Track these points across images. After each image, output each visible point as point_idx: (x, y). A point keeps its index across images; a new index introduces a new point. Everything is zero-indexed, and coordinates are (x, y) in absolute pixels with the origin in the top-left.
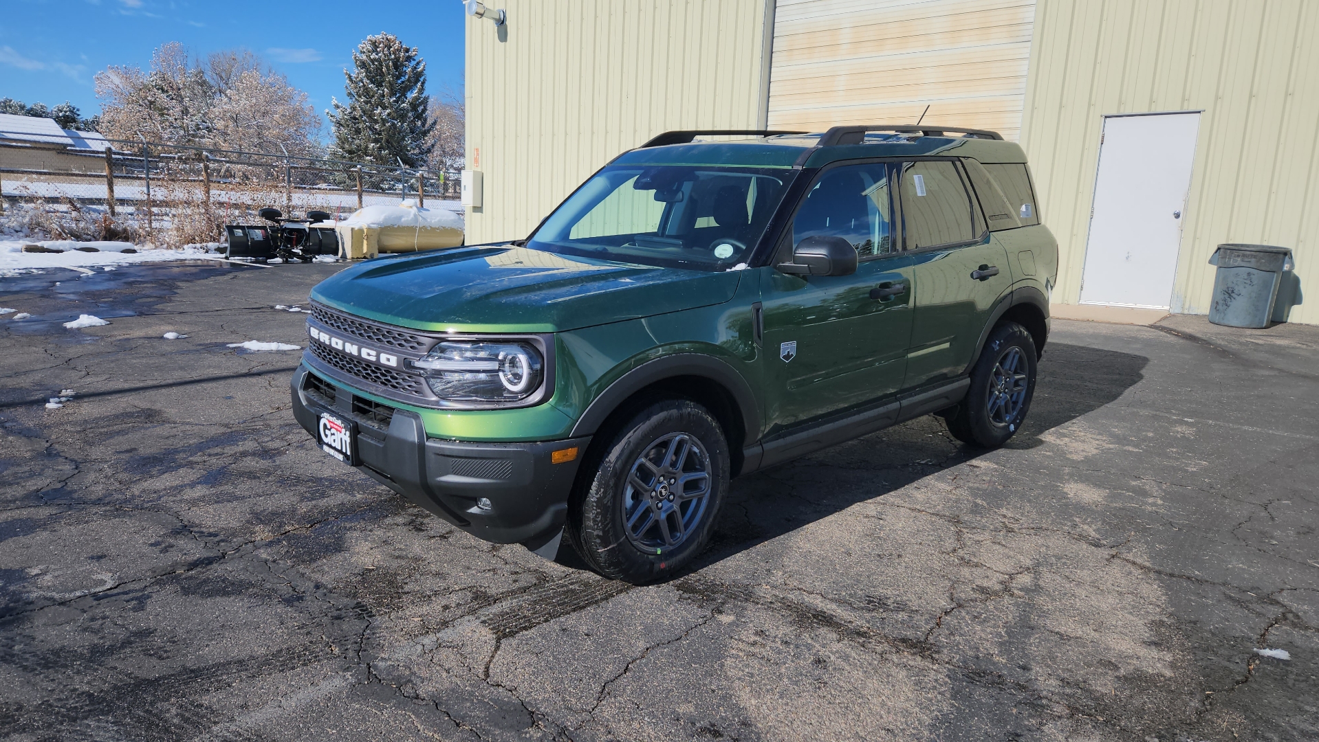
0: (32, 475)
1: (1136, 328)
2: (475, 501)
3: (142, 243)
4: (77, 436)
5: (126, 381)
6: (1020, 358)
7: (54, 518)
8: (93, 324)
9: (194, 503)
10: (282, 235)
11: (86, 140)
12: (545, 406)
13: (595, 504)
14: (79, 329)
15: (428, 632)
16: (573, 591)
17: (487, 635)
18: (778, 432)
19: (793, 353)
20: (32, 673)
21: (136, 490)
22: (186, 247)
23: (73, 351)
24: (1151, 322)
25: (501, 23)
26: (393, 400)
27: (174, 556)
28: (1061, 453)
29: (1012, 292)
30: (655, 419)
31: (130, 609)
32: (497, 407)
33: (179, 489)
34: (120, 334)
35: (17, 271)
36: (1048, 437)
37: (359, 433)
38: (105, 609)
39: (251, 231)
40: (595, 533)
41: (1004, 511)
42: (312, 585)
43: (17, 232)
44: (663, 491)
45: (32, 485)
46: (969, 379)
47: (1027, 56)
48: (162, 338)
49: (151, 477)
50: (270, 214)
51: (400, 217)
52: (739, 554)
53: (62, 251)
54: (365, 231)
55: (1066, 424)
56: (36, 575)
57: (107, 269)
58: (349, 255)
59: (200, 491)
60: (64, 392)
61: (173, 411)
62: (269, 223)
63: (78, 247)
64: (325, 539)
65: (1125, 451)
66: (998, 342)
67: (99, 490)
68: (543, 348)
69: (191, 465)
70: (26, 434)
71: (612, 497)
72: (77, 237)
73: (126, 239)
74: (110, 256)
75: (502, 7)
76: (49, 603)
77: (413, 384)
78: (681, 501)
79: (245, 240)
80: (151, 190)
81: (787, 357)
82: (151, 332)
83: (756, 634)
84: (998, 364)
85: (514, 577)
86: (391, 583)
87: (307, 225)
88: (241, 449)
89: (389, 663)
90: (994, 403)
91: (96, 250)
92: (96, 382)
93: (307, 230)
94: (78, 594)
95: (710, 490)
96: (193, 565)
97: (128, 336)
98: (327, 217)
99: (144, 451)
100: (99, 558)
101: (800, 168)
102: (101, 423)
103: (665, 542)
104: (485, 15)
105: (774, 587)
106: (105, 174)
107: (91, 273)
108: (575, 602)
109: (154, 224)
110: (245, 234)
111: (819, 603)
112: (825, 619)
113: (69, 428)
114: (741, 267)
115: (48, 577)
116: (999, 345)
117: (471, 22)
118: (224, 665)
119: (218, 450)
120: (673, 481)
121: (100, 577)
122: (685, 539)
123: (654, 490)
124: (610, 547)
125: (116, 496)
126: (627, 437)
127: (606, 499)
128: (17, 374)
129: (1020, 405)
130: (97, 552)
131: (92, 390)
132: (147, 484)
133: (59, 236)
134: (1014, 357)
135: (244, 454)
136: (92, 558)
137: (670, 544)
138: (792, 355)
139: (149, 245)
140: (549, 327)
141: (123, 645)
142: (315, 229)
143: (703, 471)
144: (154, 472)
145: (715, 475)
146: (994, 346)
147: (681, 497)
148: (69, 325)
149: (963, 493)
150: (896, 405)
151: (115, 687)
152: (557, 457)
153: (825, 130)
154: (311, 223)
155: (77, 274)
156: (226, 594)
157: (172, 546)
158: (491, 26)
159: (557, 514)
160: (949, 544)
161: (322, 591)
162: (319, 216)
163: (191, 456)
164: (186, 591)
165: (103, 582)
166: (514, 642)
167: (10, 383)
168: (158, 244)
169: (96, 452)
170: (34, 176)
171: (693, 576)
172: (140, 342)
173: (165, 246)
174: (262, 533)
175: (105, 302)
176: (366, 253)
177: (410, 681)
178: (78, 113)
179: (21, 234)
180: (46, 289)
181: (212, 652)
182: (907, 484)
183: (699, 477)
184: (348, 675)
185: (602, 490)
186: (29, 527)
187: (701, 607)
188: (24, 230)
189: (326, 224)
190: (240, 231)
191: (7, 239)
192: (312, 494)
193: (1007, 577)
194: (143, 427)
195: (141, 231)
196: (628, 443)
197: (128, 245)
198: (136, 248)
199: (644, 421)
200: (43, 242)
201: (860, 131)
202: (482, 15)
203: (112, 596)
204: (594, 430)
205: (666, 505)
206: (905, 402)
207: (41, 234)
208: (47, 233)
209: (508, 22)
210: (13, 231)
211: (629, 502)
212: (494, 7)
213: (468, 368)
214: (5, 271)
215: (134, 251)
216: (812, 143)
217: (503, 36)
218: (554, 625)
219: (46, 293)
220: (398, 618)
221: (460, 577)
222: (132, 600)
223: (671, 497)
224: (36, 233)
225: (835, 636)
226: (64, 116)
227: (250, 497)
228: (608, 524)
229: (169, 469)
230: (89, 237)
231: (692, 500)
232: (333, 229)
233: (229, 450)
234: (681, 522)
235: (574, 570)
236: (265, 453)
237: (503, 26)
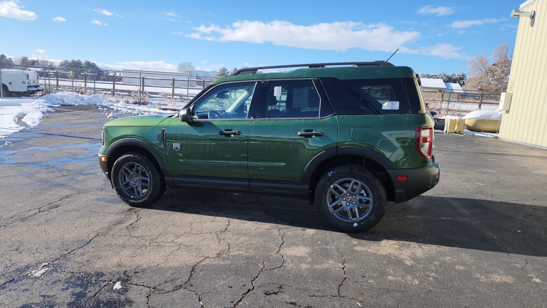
18: (183, 176)
19: (179, 147)
25: (533, 17)
29: (337, 147)
44: (135, 179)
46: (308, 186)
54: (457, 121)
58: (448, 131)
66: (331, 172)
75: (535, 9)
78: (141, 185)
81: (176, 148)
84: (336, 185)
90: (337, 205)
95: (150, 185)
104: (520, 15)
120: (138, 178)
123: (132, 178)
129: (367, 215)
137: (137, 197)
138: (178, 148)
152: (103, 159)
158: (529, 20)
176: (456, 130)
183: (145, 179)
202: (518, 16)
206: (252, 183)
209: (536, 16)
212: (531, 10)
217: (532, 24)
223: (138, 183)
232: (444, 119)
237: (533, 19)
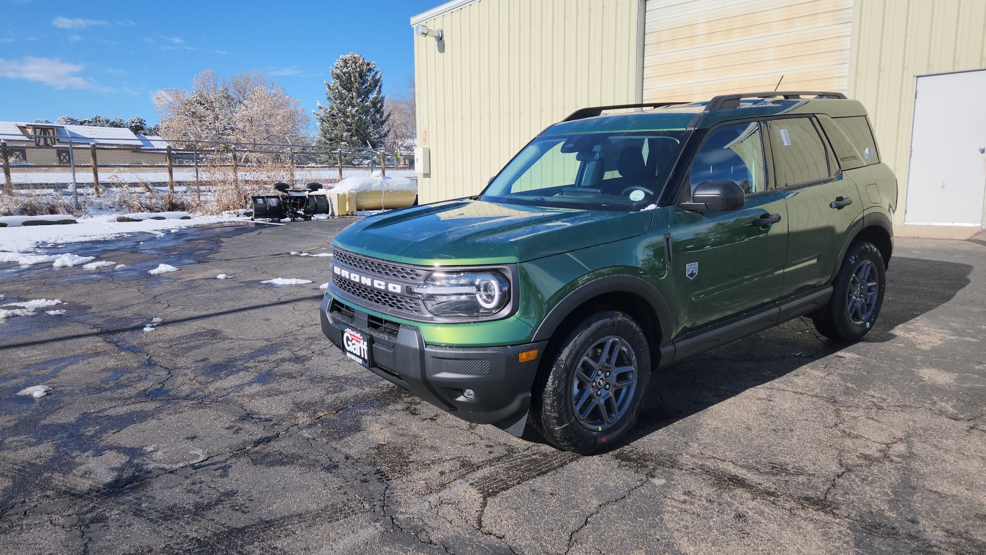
0: (140, 379)
1: (956, 242)
2: (462, 392)
3: (194, 211)
4: (167, 351)
5: (195, 310)
6: (872, 270)
7: (158, 410)
8: (168, 271)
9: (252, 396)
10: (290, 201)
11: (151, 142)
12: (512, 318)
13: (551, 393)
14: (159, 274)
15: (431, 492)
16: (535, 460)
17: (474, 495)
18: (687, 333)
19: (696, 271)
20: (156, 524)
21: (211, 388)
22: (223, 213)
23: (158, 290)
24: (968, 237)
25: (440, 39)
26: (399, 318)
27: (243, 437)
28: (911, 345)
29: (863, 217)
30: (594, 326)
31: (218, 476)
32: (477, 320)
33: (240, 387)
34: (187, 277)
35: (113, 235)
36: (898, 331)
37: (374, 342)
38: (201, 476)
39: (269, 200)
40: (553, 415)
41: (871, 392)
42: (343, 457)
43: (111, 208)
44: (601, 381)
45: (141, 386)
46: (832, 287)
47: (850, 33)
48: (216, 278)
49: (221, 379)
50: (281, 187)
51: (371, 184)
52: (661, 430)
53: (141, 220)
54: (347, 195)
55: (911, 321)
56: (151, 452)
57: (173, 231)
58: (336, 214)
59: (256, 388)
60: (155, 320)
61: (230, 330)
62: (280, 193)
63: (152, 217)
64: (348, 422)
65: (966, 341)
66: (853, 258)
67: (186, 389)
68: (509, 275)
69: (246, 369)
70: (133, 350)
71: (564, 387)
72: (151, 210)
73: (183, 209)
74: (173, 222)
75: (440, 28)
76: (162, 472)
77: (413, 305)
78: (615, 389)
79: (264, 206)
80: (199, 174)
81: (692, 275)
82: (208, 274)
83: (685, 493)
84: (854, 275)
85: (489, 449)
86: (399, 454)
87: (307, 193)
88: (280, 356)
89: (406, 516)
90: (853, 306)
91: (163, 218)
92: (176, 312)
93: (307, 197)
94: (181, 465)
95: (636, 380)
96: (257, 443)
97: (192, 278)
98: (321, 187)
99: (214, 360)
100: (193, 438)
101: (693, 129)
102: (182, 341)
103: (604, 421)
104: (428, 34)
105: (693, 456)
106: (166, 165)
107: (162, 235)
108: (537, 468)
109: (202, 198)
110: (265, 202)
111: (732, 469)
112: (740, 483)
113: (160, 344)
114: (652, 207)
115: (160, 453)
116: (855, 260)
117: (419, 41)
118: (288, 518)
119: (264, 358)
120: (608, 374)
121: (195, 452)
122: (619, 418)
123: (594, 381)
124: (564, 426)
125: (199, 393)
126: (573, 341)
127: (560, 389)
128: (122, 308)
129: (873, 307)
130: (190, 434)
131: (173, 318)
132: (218, 384)
133: (139, 210)
134: (866, 269)
135: (283, 360)
136: (188, 438)
137: (608, 423)
138: (695, 273)
139: (199, 213)
140: (513, 259)
141: (217, 503)
142: (312, 196)
143: (631, 365)
144: (222, 374)
145: (640, 368)
146: (850, 260)
147: (615, 386)
148: (152, 272)
149: (834, 378)
150: (776, 310)
151: (215, 534)
152: (523, 357)
153: (709, 99)
154: (310, 192)
155: (152, 236)
156: (283, 464)
157: (241, 429)
158: (432, 42)
159: (524, 400)
160: (831, 419)
161: (350, 461)
162: (315, 186)
163: (246, 363)
164: (255, 462)
165: (197, 456)
166: (497, 500)
167: (118, 314)
168: (204, 212)
169: (181, 362)
170: (122, 168)
171: (627, 449)
172: (202, 281)
173: (210, 213)
174: (303, 418)
175: (174, 255)
176: (348, 211)
177: (424, 530)
178: (145, 123)
179: (114, 210)
180: (134, 247)
181: (278, 507)
182: (788, 373)
183: (627, 370)
184: (378, 524)
185: (557, 382)
186: (142, 416)
187: (637, 472)
188: (115, 206)
189: (320, 192)
190: (261, 200)
191: (104, 213)
192: (334, 389)
193: (884, 446)
194: (210, 343)
195: (193, 203)
196: (575, 345)
197: (185, 213)
198: (190, 215)
199: (586, 328)
200: (129, 214)
201: (737, 98)
202: (426, 34)
203: (204, 466)
204: (550, 337)
205: (602, 392)
206: (783, 307)
207: (127, 209)
208: (131, 208)
209: (445, 38)
210: (108, 207)
211: (576, 390)
212: (434, 28)
213: (454, 292)
214: (106, 236)
215: (189, 218)
216: (700, 110)
217: (442, 48)
218: (525, 487)
219: (135, 250)
220: (408, 481)
221: (449, 450)
222: (219, 469)
223: (608, 386)
224: (123, 208)
225: (749, 495)
226: (135, 126)
227: (291, 392)
228: (562, 408)
229: (232, 373)
230: (158, 209)
231: (622, 389)
232: (325, 195)
233: (272, 357)
234: (616, 405)
235: (533, 443)
236: (297, 359)
237: (441, 41)
